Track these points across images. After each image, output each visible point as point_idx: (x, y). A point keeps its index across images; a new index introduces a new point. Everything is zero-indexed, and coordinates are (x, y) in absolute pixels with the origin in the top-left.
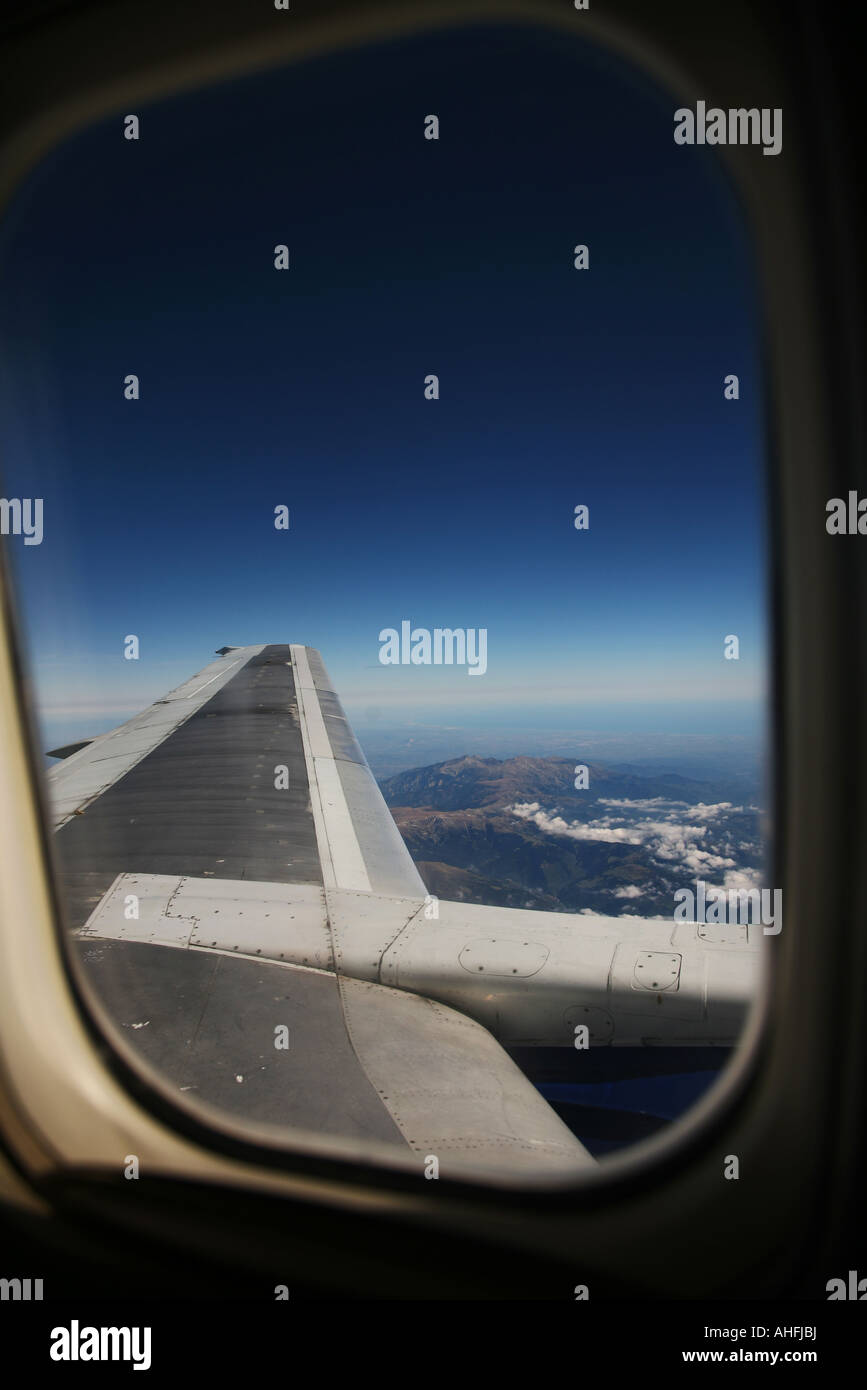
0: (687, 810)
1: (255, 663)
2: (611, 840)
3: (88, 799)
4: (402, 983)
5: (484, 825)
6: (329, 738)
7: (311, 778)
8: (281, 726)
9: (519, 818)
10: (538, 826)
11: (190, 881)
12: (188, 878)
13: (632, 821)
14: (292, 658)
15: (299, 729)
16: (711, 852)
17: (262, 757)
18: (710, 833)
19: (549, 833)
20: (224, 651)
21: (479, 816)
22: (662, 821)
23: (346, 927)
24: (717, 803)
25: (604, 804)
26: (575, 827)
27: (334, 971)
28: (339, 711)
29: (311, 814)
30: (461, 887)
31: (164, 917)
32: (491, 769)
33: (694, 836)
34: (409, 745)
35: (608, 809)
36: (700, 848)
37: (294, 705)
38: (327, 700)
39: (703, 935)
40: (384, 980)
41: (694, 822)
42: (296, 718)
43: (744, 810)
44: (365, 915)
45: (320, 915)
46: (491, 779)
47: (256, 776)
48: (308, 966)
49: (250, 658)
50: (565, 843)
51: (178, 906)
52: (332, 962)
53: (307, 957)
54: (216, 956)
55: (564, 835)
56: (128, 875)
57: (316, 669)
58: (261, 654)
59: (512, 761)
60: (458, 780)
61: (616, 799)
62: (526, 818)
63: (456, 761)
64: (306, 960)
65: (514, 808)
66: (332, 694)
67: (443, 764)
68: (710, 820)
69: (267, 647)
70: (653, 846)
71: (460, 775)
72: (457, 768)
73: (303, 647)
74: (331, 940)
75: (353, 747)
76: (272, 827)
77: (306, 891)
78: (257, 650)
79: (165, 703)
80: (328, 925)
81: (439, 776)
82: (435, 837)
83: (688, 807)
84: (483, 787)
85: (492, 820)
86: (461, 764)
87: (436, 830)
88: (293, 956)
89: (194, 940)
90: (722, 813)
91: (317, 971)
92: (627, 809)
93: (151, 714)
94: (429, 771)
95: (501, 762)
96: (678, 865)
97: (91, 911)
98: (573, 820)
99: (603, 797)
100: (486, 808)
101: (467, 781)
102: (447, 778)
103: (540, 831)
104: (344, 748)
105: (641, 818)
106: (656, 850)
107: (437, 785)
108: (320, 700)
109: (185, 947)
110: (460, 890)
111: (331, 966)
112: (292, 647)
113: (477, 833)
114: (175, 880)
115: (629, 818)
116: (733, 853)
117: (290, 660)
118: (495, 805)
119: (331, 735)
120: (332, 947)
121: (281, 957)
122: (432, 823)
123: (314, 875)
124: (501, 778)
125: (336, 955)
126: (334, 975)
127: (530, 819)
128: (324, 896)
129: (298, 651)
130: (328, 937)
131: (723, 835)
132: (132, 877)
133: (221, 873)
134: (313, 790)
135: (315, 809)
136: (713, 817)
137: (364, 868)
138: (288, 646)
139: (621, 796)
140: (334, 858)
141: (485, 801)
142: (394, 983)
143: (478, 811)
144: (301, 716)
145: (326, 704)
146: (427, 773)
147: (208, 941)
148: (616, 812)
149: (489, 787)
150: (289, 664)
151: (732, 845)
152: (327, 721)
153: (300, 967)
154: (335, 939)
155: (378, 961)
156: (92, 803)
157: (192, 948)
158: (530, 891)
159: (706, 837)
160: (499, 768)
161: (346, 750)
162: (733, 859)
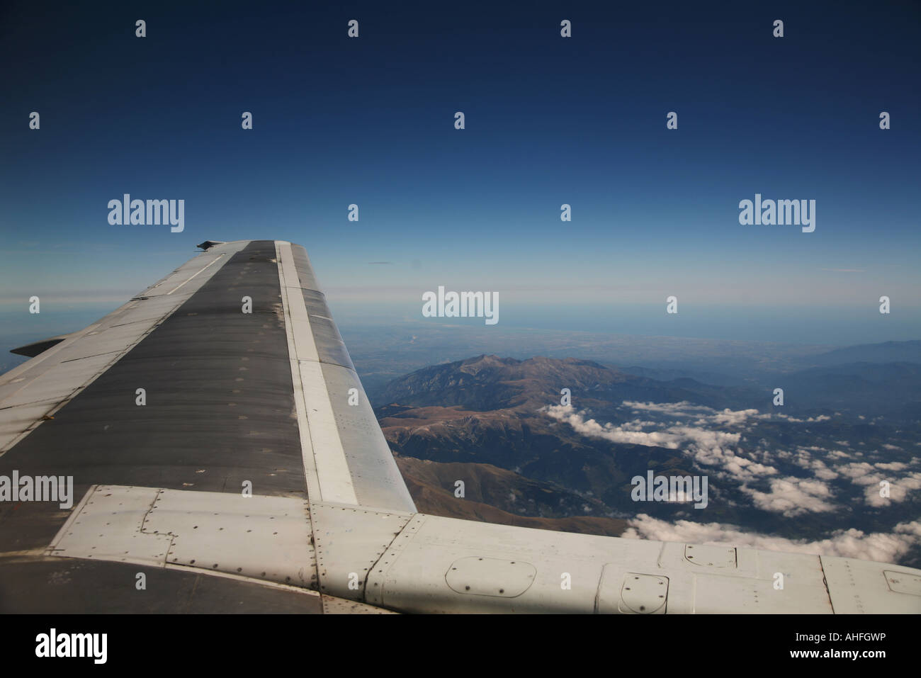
0: (714, 415)
1: (238, 260)
2: (649, 444)
3: (58, 403)
4: (386, 602)
5: (520, 425)
6: (316, 340)
7: (296, 382)
8: (265, 326)
9: (553, 420)
10: (574, 428)
11: (169, 493)
12: (166, 491)
13: (662, 424)
14: (278, 256)
15: (285, 330)
16: (749, 458)
17: (245, 359)
18: (745, 439)
19: (586, 435)
20: (207, 245)
21: (512, 417)
22: (695, 426)
23: (331, 543)
24: (743, 410)
25: (629, 407)
26: (609, 430)
27: (317, 590)
28: (325, 311)
29: (296, 421)
30: (512, 490)
31: (140, 535)
32: (512, 370)
33: (729, 442)
34: (412, 342)
35: (636, 412)
36: (737, 454)
37: (279, 304)
38: (312, 300)
39: (691, 557)
40: (369, 599)
41: (723, 427)
42: (280, 318)
43: (773, 417)
44: (350, 531)
45: (304, 529)
46: (512, 379)
47: (239, 380)
48: (291, 585)
49: (233, 254)
50: (604, 446)
51: (154, 521)
52: (315, 580)
53: (290, 575)
54: (195, 575)
55: (600, 437)
56: (100, 487)
57: (301, 266)
58: (244, 251)
59: (532, 361)
60: (478, 379)
61: (640, 402)
62: (560, 419)
63: (475, 360)
64: (289, 578)
65: (548, 410)
66: (318, 293)
67: (460, 363)
68: (740, 427)
69: (252, 242)
70: (691, 451)
71: (479, 374)
72: (476, 367)
73: (289, 244)
74: (315, 557)
75: (339, 349)
76: (254, 434)
77: (292, 503)
78: (241, 245)
79: (143, 299)
80: (313, 541)
81: (458, 376)
82: (472, 437)
83: (714, 411)
84: (507, 387)
85: (528, 421)
86: (479, 363)
87: (474, 430)
88: (275, 575)
89: (170, 558)
90: (749, 420)
91: (300, 590)
92: (654, 413)
93: (128, 311)
94: (448, 371)
95: (519, 362)
96: (722, 471)
97: (58, 528)
98: (606, 423)
99: (628, 400)
100: (518, 409)
101: (488, 381)
102: (467, 377)
103: (577, 433)
104: (329, 350)
105: (671, 423)
106: (694, 456)
107: (457, 383)
108: (306, 300)
109: (162, 565)
110: (511, 492)
111: (315, 585)
112: (278, 243)
113: (513, 434)
114: (151, 492)
115: (659, 422)
116: (772, 461)
117: (275, 257)
118: (524, 406)
119: (317, 337)
120: (316, 565)
121: (263, 576)
122: (467, 424)
123: (297, 486)
124: (522, 378)
125: (320, 573)
126: (318, 594)
127: (564, 420)
128: (309, 509)
129: (283, 247)
130: (312, 554)
131: (759, 442)
132: (105, 490)
133: (200, 485)
134: (297, 395)
135: (300, 414)
136: (741, 424)
137: (349, 479)
138: (273, 241)
139: (644, 399)
140: (319, 467)
141: (513, 401)
142: (379, 602)
143: (510, 411)
144: (286, 316)
145: (313, 304)
146: (445, 371)
147: (186, 558)
148: (644, 416)
149: (513, 387)
150: (274, 261)
151: (770, 453)
152: (313, 322)
153: (283, 586)
154: (319, 556)
155: (364, 580)
156: (63, 407)
157: (169, 566)
158: (581, 494)
159: (741, 443)
160: (520, 369)
161: (331, 354)
162: (775, 467)
